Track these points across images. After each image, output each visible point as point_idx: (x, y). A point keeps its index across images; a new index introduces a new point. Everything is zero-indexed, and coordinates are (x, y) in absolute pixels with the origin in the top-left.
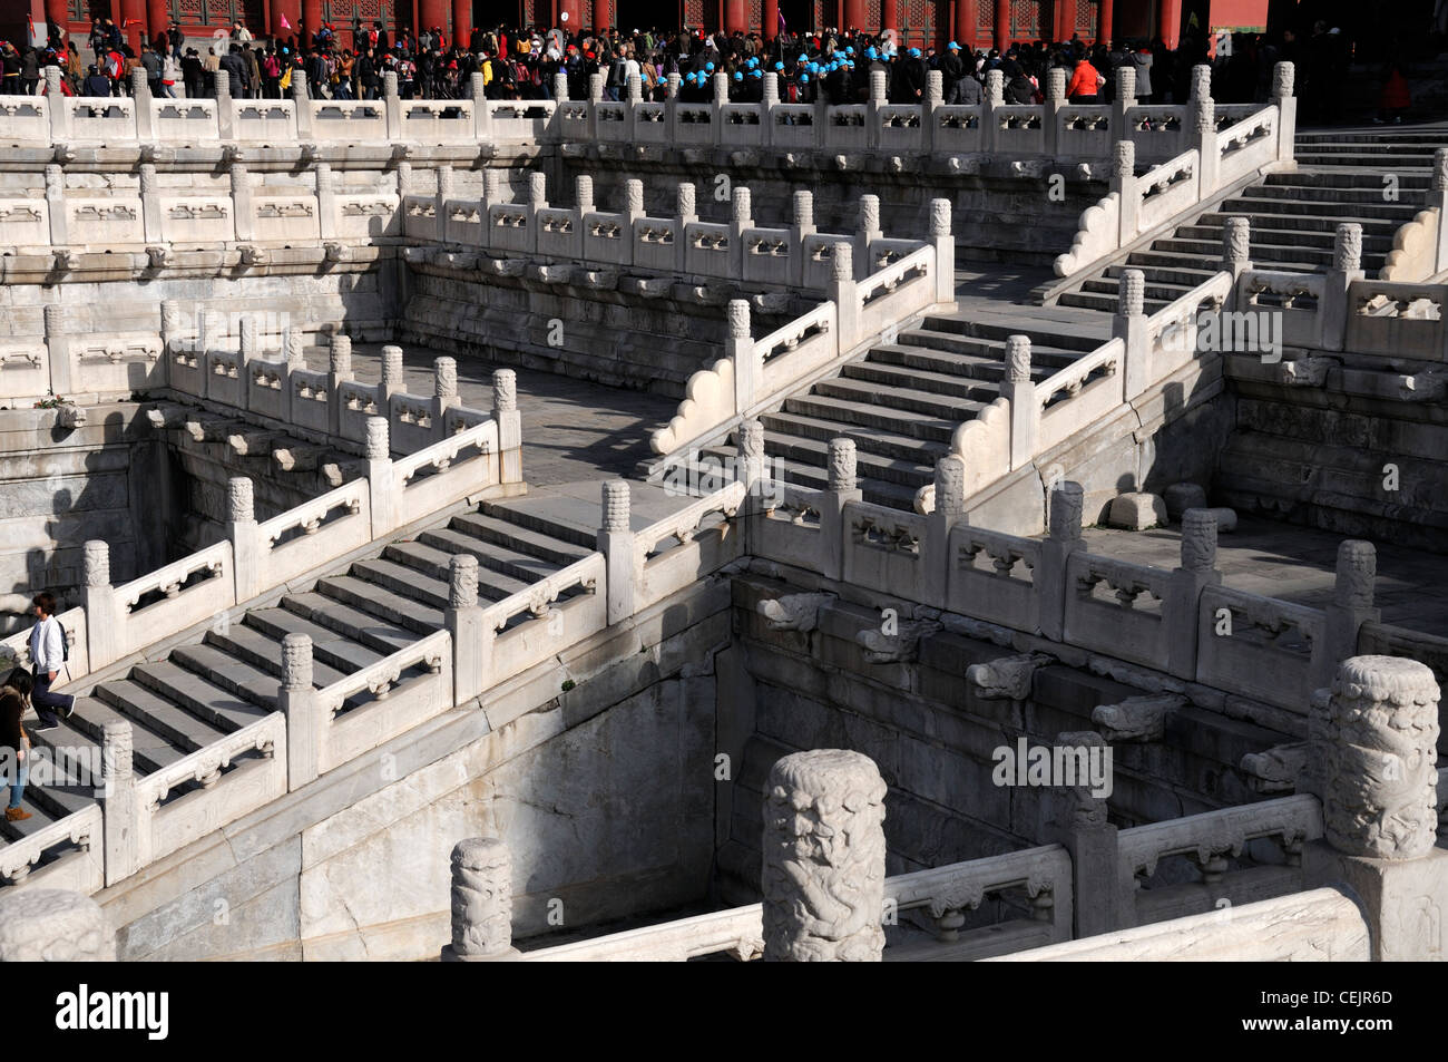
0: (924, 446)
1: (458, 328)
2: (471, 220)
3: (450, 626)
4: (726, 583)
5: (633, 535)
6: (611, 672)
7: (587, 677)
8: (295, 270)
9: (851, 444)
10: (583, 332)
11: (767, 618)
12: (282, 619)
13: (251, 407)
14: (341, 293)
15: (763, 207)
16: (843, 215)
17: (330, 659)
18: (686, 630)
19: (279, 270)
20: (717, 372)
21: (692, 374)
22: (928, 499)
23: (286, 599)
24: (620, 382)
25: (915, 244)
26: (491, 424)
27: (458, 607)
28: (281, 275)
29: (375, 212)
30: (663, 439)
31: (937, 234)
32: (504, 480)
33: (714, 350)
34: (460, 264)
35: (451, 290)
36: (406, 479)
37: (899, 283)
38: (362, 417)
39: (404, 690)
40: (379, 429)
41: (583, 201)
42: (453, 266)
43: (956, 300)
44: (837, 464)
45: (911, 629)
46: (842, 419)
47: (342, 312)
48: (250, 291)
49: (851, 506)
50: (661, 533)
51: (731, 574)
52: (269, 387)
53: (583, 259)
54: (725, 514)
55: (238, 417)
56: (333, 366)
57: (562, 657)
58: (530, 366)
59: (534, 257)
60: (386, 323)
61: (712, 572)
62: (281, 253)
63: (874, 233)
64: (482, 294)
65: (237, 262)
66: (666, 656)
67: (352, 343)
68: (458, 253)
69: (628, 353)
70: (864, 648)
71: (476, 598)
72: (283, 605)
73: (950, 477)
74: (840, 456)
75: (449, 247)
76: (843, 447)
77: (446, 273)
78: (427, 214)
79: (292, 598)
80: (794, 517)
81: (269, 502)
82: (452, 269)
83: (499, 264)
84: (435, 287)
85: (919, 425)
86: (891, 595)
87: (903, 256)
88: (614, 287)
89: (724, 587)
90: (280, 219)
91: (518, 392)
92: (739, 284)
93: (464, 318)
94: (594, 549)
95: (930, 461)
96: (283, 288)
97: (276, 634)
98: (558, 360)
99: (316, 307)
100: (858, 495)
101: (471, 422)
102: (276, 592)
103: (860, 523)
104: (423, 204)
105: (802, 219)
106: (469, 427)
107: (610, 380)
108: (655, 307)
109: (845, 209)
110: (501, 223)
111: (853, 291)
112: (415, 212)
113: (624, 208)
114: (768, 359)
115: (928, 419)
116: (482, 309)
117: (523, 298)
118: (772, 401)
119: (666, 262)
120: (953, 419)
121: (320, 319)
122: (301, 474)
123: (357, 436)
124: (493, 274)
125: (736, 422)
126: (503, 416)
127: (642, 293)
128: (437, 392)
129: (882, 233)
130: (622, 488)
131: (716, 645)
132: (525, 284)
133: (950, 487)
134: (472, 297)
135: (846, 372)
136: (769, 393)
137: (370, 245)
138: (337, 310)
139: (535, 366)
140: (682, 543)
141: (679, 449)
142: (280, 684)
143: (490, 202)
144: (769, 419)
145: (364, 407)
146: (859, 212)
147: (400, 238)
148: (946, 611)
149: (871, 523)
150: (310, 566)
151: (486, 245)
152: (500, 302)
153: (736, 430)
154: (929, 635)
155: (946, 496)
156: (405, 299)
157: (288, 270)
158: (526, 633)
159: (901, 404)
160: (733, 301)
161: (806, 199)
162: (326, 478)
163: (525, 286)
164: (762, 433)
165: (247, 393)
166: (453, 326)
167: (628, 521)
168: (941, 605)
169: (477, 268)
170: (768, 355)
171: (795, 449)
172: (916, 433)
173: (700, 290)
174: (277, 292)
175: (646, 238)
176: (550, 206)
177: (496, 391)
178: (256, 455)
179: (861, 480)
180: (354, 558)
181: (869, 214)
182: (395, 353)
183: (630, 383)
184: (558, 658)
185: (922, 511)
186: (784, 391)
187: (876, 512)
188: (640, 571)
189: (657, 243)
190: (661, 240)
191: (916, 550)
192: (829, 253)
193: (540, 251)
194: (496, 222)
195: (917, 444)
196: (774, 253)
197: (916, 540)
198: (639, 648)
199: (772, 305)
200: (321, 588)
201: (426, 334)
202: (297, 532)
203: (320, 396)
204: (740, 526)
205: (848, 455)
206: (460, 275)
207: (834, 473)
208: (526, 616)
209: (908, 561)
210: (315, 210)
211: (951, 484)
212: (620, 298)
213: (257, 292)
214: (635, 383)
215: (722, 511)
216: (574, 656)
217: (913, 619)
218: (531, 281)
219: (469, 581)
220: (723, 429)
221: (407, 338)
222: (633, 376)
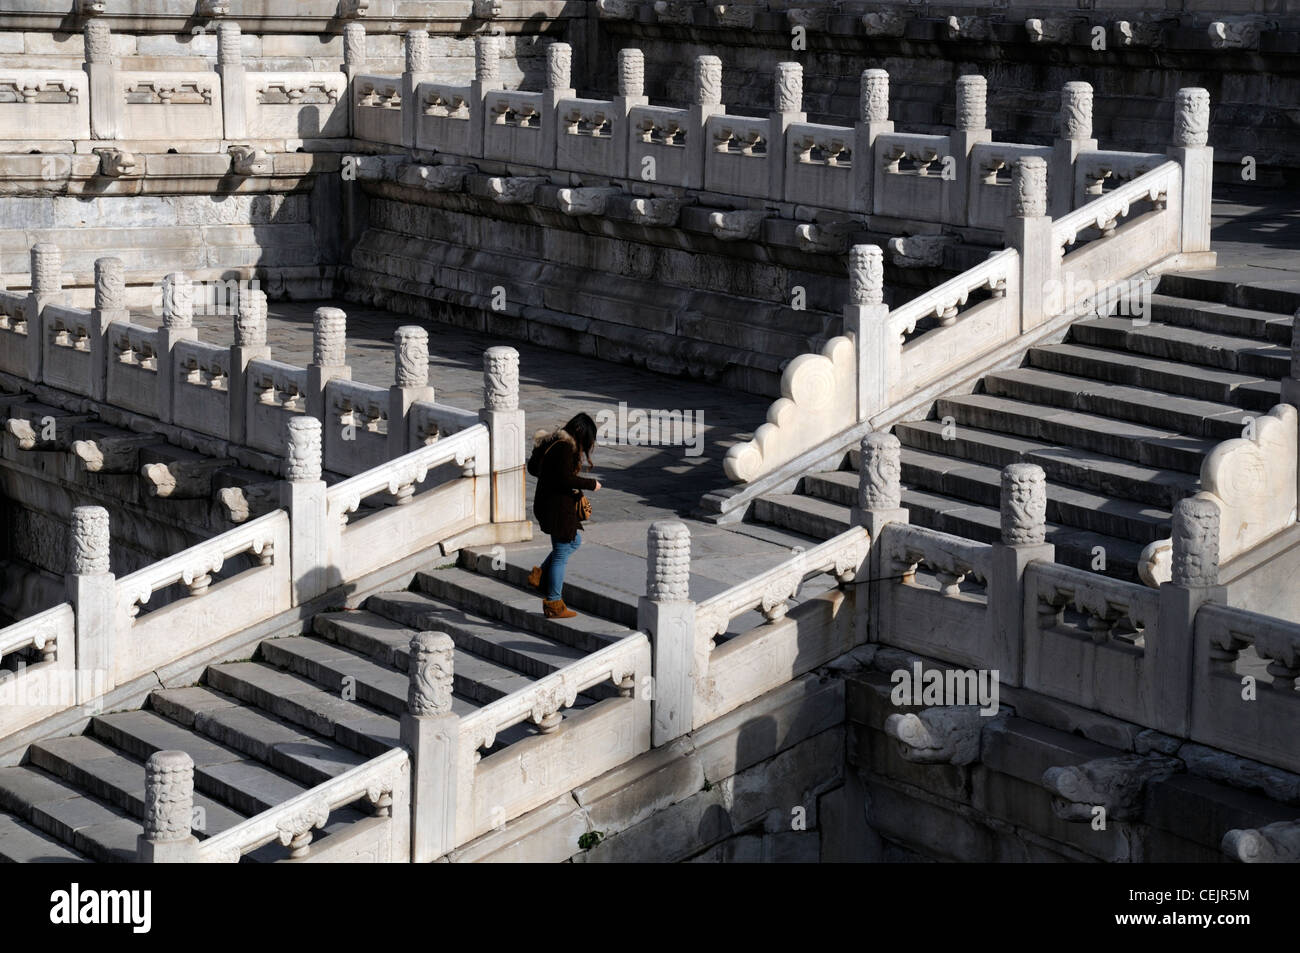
0: (1158, 476)
1: (432, 282)
2: (455, 115)
3: (410, 743)
4: (838, 685)
5: (694, 606)
6: (657, 821)
7: (617, 827)
8: (183, 186)
9: (1037, 473)
10: (624, 290)
11: (901, 742)
12: (150, 727)
13: (109, 397)
14: (253, 224)
15: (909, 100)
16: (1036, 113)
17: (220, 791)
18: (774, 757)
19: (158, 186)
20: (829, 356)
21: (793, 358)
22: (1161, 562)
23: (156, 696)
24: (679, 369)
25: (1148, 159)
26: (480, 431)
27: (421, 713)
28: (162, 194)
29: (308, 99)
30: (746, 458)
31: (1185, 144)
32: (498, 518)
33: (826, 322)
34: (438, 182)
35: (423, 223)
36: (348, 513)
37: (1121, 221)
38: (283, 416)
39: (334, 842)
40: (308, 434)
41: (629, 87)
42: (427, 186)
43: (1212, 248)
44: (1015, 504)
45: (1132, 767)
46: (1024, 433)
47: (256, 253)
48: (113, 218)
49: (1037, 570)
50: (736, 604)
51: (844, 671)
52: (138, 368)
53: (627, 179)
54: (838, 578)
55: (90, 411)
56: (238, 337)
57: (580, 794)
58: (541, 342)
59: (551, 173)
60: (323, 271)
61: (814, 667)
62: (162, 159)
63: (1084, 142)
64: (471, 230)
65: (93, 172)
66: (742, 797)
67: (269, 301)
68: (434, 163)
69: (692, 324)
70: (1055, 796)
71: (450, 699)
72: (151, 705)
73: (1198, 528)
74: (1019, 490)
75: (421, 156)
76: (1026, 478)
77: (416, 196)
78: (388, 105)
79: (166, 695)
80: (946, 584)
81: (135, 545)
82: (426, 191)
83: (497, 183)
84: (399, 219)
85: (1149, 445)
86: (1098, 711)
87: (1129, 179)
88: (673, 223)
89: (835, 691)
90: (159, 108)
91: (521, 382)
92: (867, 219)
93: (442, 265)
94: (634, 627)
95: (1166, 502)
96: (164, 214)
97: (139, 752)
98: (586, 332)
99: (214, 244)
100: (1048, 553)
101: (449, 427)
102: (138, 687)
103: (1051, 596)
104: (382, 88)
105: (970, 120)
106: (445, 435)
107: (664, 365)
108: (736, 253)
109: (1038, 104)
110: (502, 120)
111: (1047, 233)
112: (371, 100)
113: (691, 100)
114: (909, 338)
115: (1163, 435)
116: (470, 252)
117: (533, 238)
118: (915, 402)
119: (756, 184)
120: (1203, 436)
121: (221, 262)
122: (186, 502)
123: (273, 445)
124: (489, 198)
125: (857, 434)
126: (498, 419)
127: (716, 232)
128: (398, 380)
129: (1096, 141)
130: (679, 534)
131: (820, 783)
132: (536, 216)
133: (1197, 544)
134: (455, 234)
135: (1034, 359)
136: (911, 390)
137: (300, 150)
138: (247, 249)
139: (549, 342)
140: (769, 621)
141: (769, 474)
142: (139, 829)
143: (487, 87)
144: (909, 431)
145: (285, 401)
146: (1061, 108)
147: (347, 141)
148: (1188, 741)
149: (1067, 598)
150: (195, 645)
151: (477, 153)
152: (498, 242)
153: (858, 447)
154: (1161, 780)
155: (1190, 559)
156: (351, 236)
157: (172, 186)
158: (525, 757)
159: (1119, 411)
160: (857, 246)
161: (976, 88)
162: (224, 509)
163: (536, 219)
164: (899, 452)
165: (105, 376)
166: (425, 277)
167: (686, 586)
168: (1181, 731)
169: (464, 189)
170: (911, 331)
171: (949, 478)
172: (1143, 455)
173: (806, 229)
174: (154, 220)
175: (724, 148)
176: (578, 96)
177: (488, 381)
178: (117, 471)
179: (1053, 529)
180: (262, 634)
181: (1075, 111)
182: (335, 319)
183: (694, 370)
184: (575, 797)
185: (1152, 581)
186: (937, 386)
187: (1076, 581)
188: (704, 666)
189: (742, 155)
190: (748, 151)
191: (1140, 642)
192: (1011, 173)
193: (560, 165)
194: (494, 118)
195: (1144, 475)
196: (924, 172)
197: (1140, 625)
198: (699, 784)
199: (917, 253)
200: (210, 680)
201: (383, 290)
202: (177, 592)
203: (218, 383)
204: (862, 596)
205: (1033, 490)
206: (438, 199)
207: (1010, 517)
208: (526, 729)
209: (1127, 660)
210: (216, 94)
211: (1199, 540)
212: (682, 239)
213: (123, 219)
214: (702, 371)
215: (833, 572)
216: (597, 795)
217: (1135, 752)
218: (546, 211)
219: (440, 674)
220: (837, 445)
221: (354, 295)
222: (699, 360)
